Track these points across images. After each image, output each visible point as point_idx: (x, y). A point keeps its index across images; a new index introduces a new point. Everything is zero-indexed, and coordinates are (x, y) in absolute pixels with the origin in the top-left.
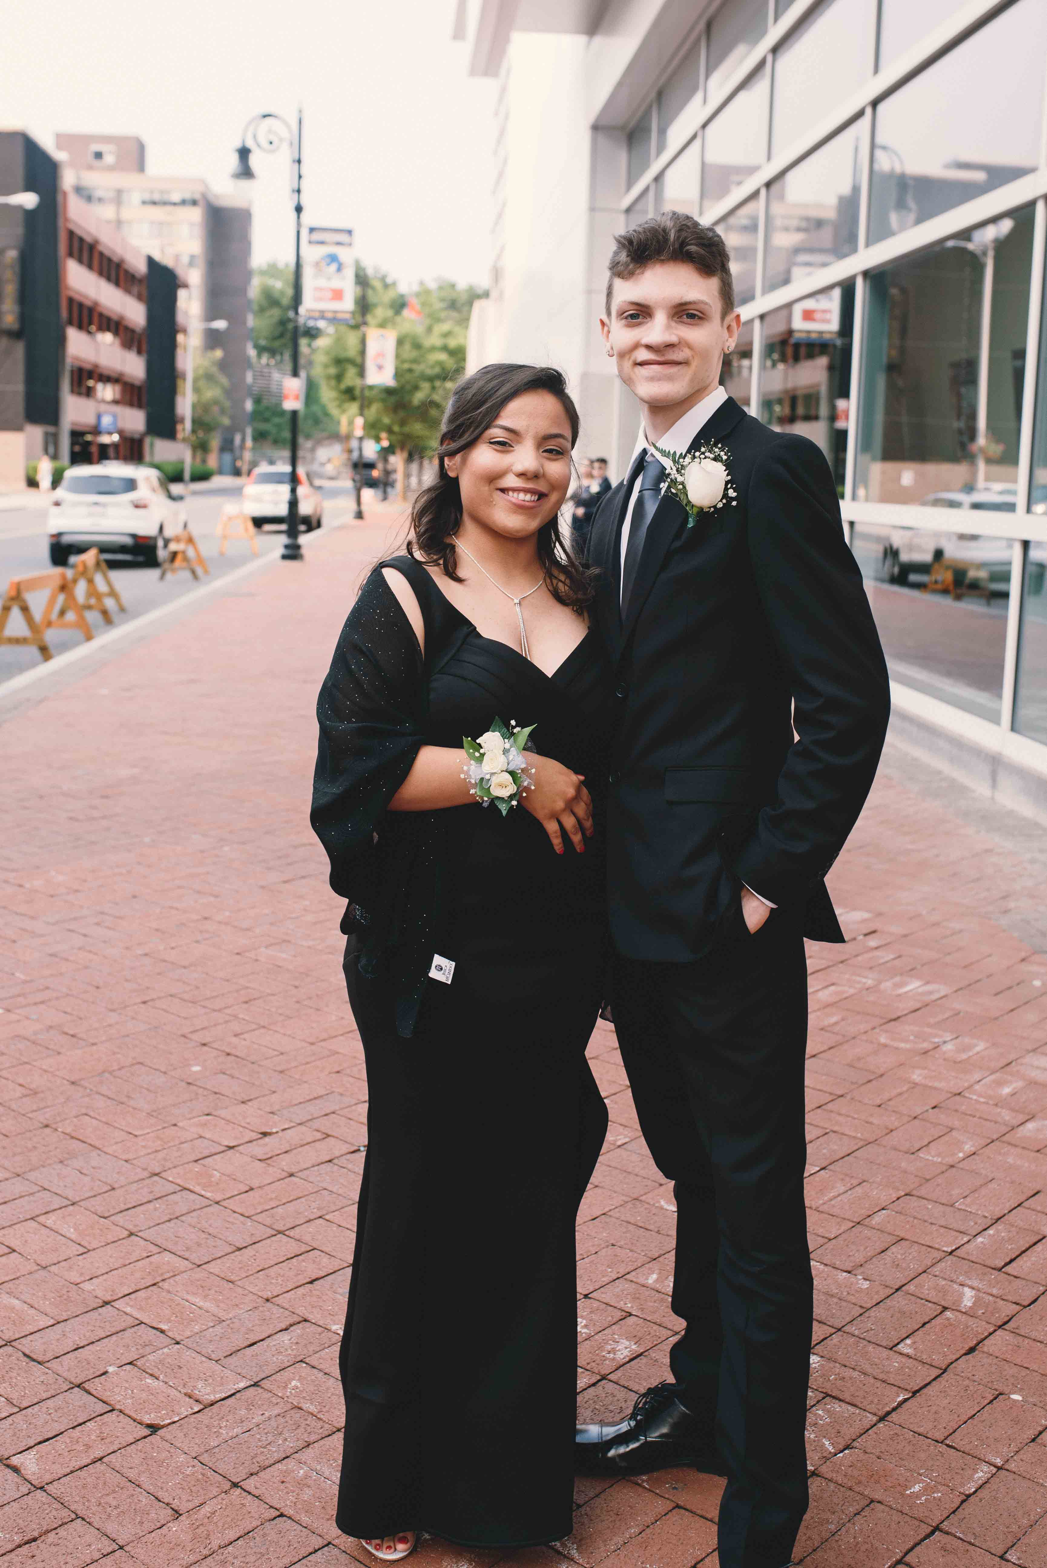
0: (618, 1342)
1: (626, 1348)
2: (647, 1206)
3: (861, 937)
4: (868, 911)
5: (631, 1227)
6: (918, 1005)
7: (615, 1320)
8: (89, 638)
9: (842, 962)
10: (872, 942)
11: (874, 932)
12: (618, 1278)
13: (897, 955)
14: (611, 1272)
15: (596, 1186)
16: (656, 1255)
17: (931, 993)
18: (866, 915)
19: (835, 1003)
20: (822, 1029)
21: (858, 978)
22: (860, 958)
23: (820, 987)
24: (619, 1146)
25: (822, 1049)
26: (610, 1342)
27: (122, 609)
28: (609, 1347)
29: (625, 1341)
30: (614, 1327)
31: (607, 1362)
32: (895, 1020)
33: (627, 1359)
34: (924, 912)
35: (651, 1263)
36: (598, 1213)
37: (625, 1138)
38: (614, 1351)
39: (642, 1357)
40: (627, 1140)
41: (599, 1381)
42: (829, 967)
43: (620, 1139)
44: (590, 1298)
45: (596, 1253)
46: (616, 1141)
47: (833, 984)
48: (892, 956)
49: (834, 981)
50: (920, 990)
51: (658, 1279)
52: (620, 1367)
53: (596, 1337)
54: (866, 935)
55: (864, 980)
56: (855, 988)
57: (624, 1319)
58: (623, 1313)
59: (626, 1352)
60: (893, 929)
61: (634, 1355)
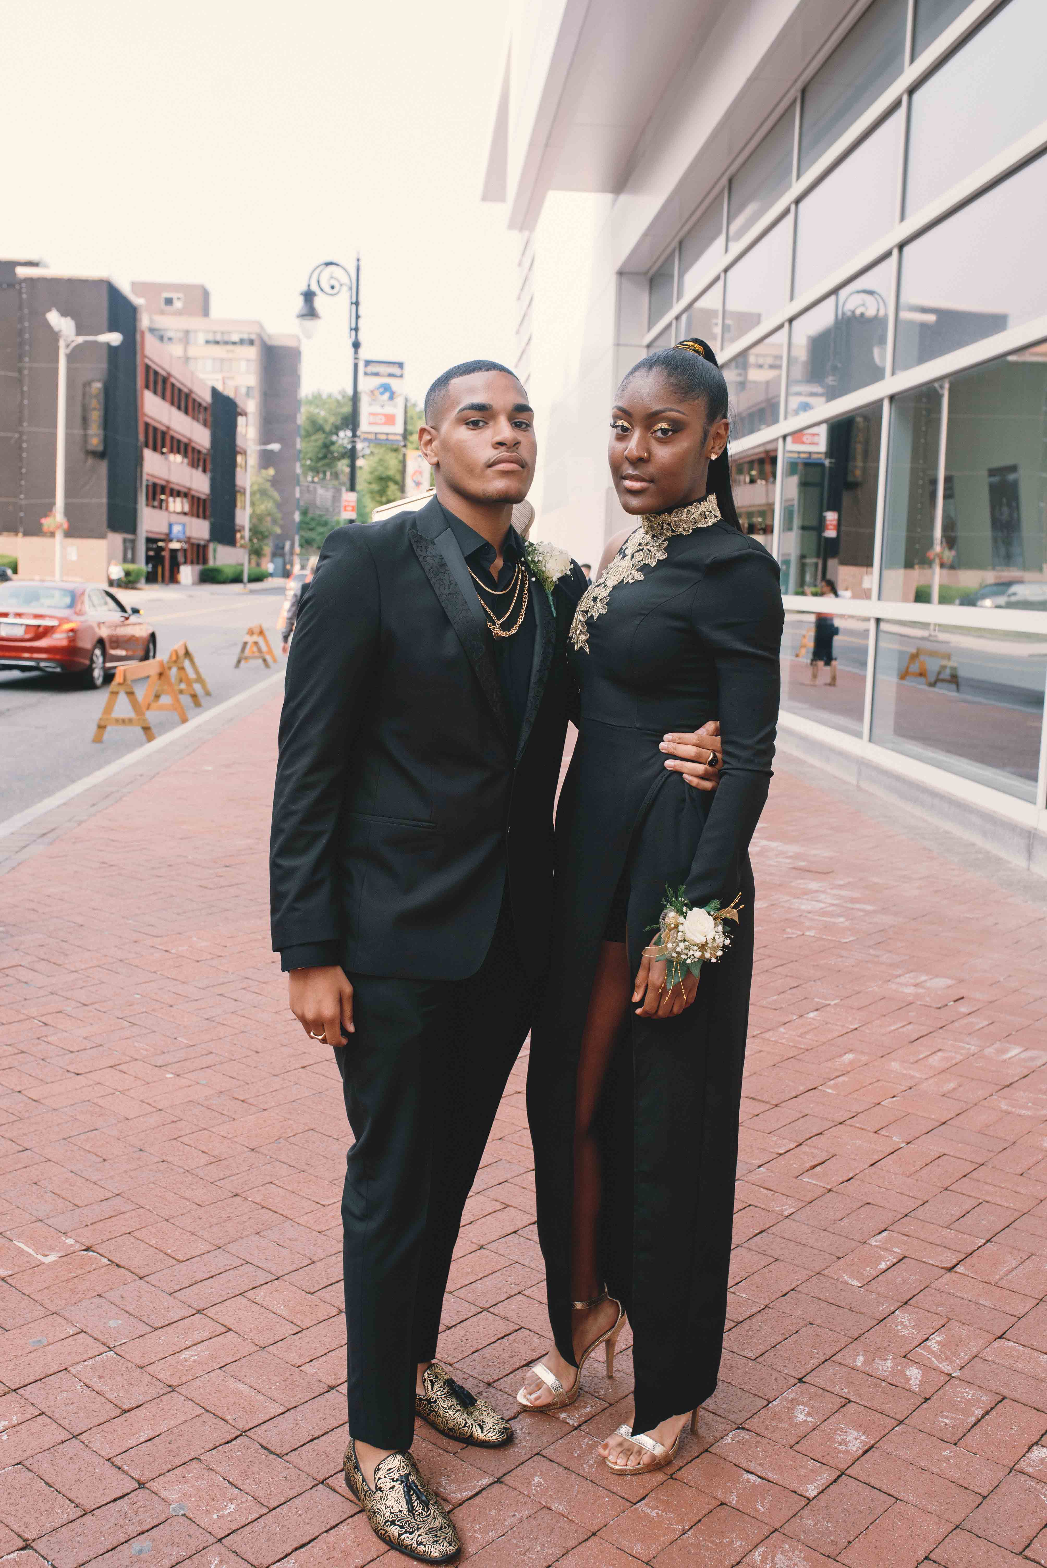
0: (846, 1432)
1: (856, 1439)
2: (831, 1281)
3: (952, 1004)
4: (953, 978)
5: (824, 1304)
6: (1026, 1072)
7: (836, 1408)
8: (184, 720)
9: (942, 1028)
10: (963, 1009)
11: (962, 998)
12: (826, 1360)
13: (990, 1022)
14: (817, 1353)
15: (777, 1260)
16: (856, 1335)
17: (1033, 1059)
18: (950, 982)
19: (948, 1069)
20: (943, 1096)
21: (961, 1044)
22: (956, 1024)
23: (929, 1053)
24: (787, 1217)
25: (950, 1116)
26: (838, 1432)
27: (208, 694)
28: (839, 1438)
29: (852, 1431)
30: (837, 1415)
31: (841, 1455)
32: (1008, 1086)
33: (860, 1452)
34: (1002, 979)
35: (853, 1344)
36: (788, 1289)
37: (791, 1208)
38: (844, 1442)
39: (873, 1449)
40: (793, 1210)
41: (839, 1476)
42: (931, 1033)
43: (786, 1209)
44: (804, 1382)
45: (797, 1332)
46: (782, 1211)
47: (940, 1050)
48: (986, 1023)
49: (940, 1047)
50: (1023, 1056)
51: (865, 1361)
52: (856, 1461)
53: (823, 1426)
54: (955, 1001)
55: (968, 1046)
56: (962, 1054)
57: (844, 1406)
58: (842, 1400)
59: (857, 1444)
60: (978, 996)
61: (866, 1447)
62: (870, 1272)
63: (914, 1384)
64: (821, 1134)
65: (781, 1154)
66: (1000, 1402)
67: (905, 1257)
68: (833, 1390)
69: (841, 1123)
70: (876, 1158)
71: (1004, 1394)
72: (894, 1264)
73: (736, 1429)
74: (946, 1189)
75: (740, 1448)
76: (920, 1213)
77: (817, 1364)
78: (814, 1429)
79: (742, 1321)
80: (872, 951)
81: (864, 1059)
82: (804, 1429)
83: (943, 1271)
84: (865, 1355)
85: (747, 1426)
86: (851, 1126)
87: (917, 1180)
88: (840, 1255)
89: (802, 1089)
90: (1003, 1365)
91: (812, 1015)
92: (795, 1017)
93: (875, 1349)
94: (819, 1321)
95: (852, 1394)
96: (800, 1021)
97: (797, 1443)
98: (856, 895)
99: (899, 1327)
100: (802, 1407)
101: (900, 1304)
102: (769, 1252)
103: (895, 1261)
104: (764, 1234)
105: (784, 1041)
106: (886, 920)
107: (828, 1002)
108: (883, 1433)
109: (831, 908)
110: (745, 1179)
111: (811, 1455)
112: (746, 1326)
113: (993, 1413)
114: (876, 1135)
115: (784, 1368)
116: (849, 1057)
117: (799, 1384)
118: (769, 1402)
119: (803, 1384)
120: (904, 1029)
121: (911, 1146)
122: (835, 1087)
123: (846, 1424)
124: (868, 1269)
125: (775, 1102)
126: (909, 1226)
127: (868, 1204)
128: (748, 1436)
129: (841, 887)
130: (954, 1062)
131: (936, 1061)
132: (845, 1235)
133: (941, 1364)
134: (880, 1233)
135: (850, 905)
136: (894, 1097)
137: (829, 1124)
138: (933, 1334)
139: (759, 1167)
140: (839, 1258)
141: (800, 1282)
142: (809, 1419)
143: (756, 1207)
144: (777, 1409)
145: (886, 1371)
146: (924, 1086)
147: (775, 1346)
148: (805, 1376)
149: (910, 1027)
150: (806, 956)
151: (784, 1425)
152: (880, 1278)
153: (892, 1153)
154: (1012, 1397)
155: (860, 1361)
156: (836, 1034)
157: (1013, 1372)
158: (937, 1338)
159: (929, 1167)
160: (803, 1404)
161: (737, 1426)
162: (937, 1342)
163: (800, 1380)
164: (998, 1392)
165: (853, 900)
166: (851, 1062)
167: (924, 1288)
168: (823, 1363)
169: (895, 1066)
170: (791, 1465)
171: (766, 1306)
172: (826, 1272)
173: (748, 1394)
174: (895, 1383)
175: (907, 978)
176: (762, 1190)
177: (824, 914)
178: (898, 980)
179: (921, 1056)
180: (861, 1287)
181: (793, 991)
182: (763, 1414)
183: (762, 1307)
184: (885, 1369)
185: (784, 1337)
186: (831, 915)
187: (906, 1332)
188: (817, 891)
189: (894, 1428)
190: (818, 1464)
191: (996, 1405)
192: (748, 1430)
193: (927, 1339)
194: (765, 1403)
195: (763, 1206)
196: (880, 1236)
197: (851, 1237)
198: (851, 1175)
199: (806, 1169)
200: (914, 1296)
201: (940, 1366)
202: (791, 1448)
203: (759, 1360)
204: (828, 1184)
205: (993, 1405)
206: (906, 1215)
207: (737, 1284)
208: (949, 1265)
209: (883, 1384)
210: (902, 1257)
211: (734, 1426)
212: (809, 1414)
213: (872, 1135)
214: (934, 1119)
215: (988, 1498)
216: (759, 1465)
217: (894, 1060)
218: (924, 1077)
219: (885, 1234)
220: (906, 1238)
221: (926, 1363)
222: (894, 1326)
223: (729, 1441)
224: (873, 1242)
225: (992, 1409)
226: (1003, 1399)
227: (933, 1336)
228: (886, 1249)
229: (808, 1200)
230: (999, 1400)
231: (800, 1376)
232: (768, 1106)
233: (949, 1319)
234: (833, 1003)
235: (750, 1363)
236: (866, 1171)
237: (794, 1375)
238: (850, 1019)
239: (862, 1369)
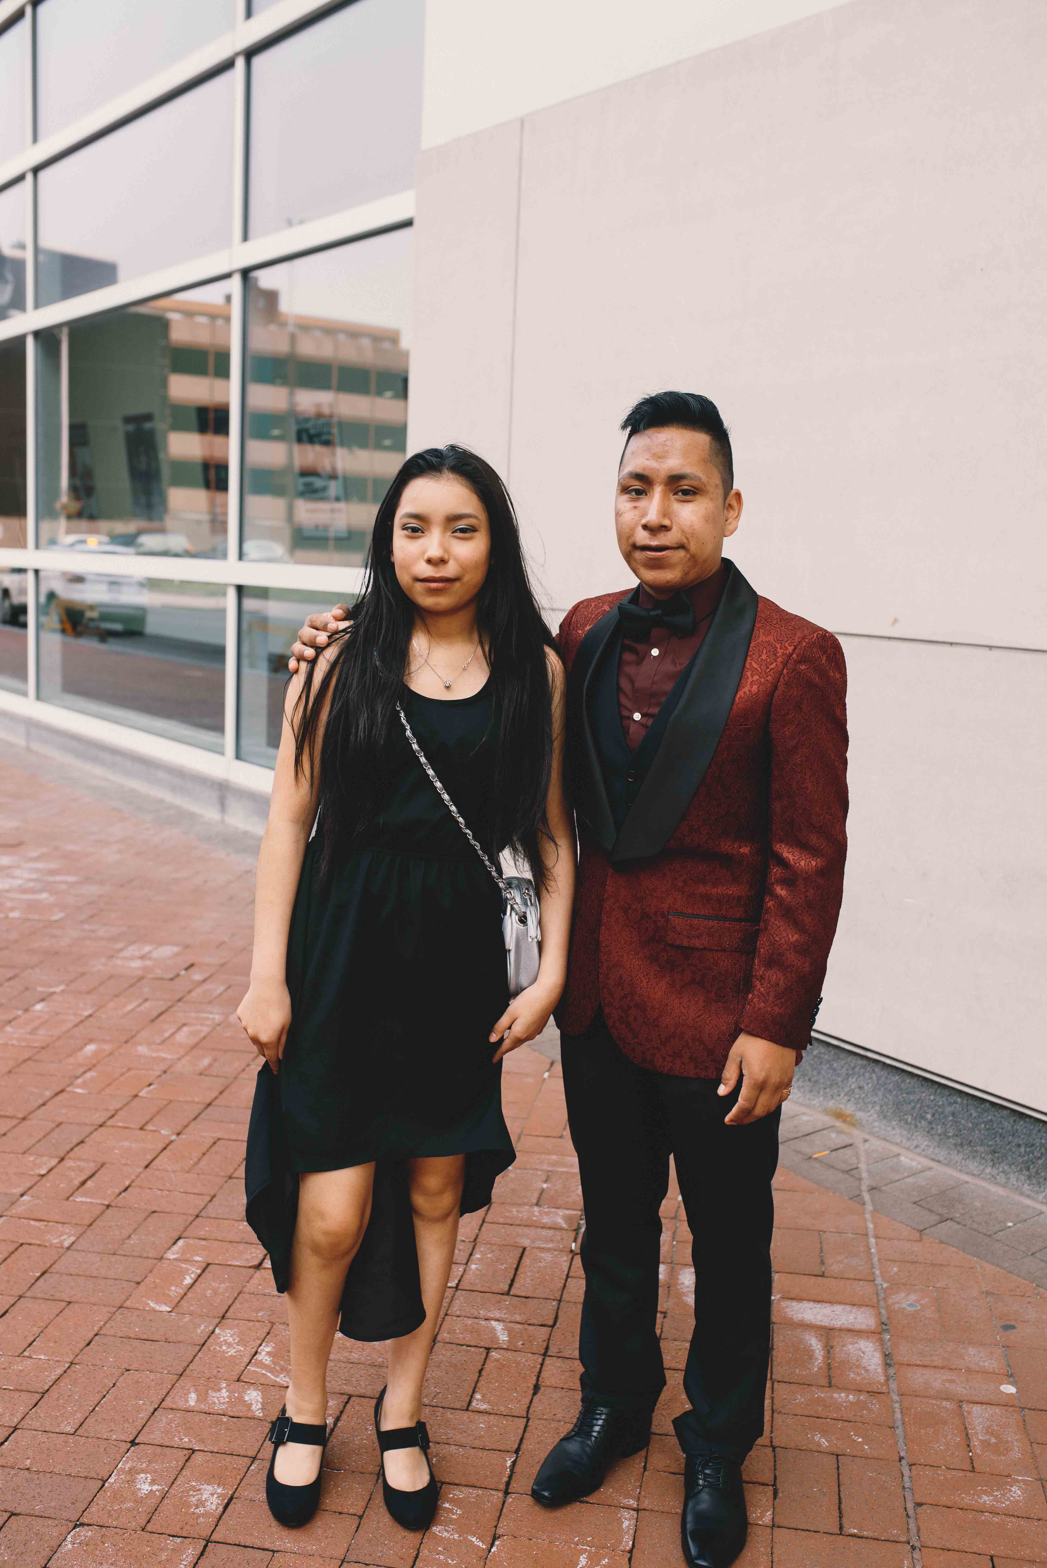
0: (199, 1490)
1: (212, 1495)
2: (136, 1313)
3: (183, 972)
4: (177, 945)
5: (136, 1343)
7: (181, 1464)
9: (180, 1000)
10: (197, 977)
11: (192, 965)
12: (156, 1410)
14: (144, 1404)
15: (70, 1303)
16: (181, 1370)
18: (175, 949)
19: (197, 1044)
20: (201, 1074)
21: (205, 1015)
22: (194, 994)
23: (173, 1030)
24: (68, 1248)
25: (214, 1096)
26: (191, 1493)
28: (193, 1500)
29: (205, 1486)
30: (184, 1472)
31: (201, 1520)
33: (221, 1509)
34: (227, 939)
35: (180, 1381)
36: (91, 1335)
37: (69, 1236)
38: (201, 1503)
39: (234, 1500)
40: (73, 1239)
41: (206, 1546)
42: (170, 1007)
43: (65, 1240)
44: (138, 1444)
45: (114, 1384)
46: (62, 1242)
47: (184, 1025)
49: (184, 1021)
51: (198, 1397)
52: (218, 1521)
53: (172, 1491)
54: (187, 969)
55: (211, 1016)
56: (207, 1025)
57: (189, 1458)
58: (186, 1452)
59: (215, 1500)
60: (207, 960)
61: (226, 1501)
62: (175, 1291)
63: (257, 1409)
64: (82, 1142)
65: (43, 1176)
66: (347, 1403)
67: (208, 1264)
68: (172, 1444)
69: (101, 1126)
70: (149, 1157)
71: (350, 1392)
72: (199, 1276)
73: (74, 1528)
74: (230, 1177)
75: (85, 1551)
76: (211, 1211)
77: (147, 1417)
78: (163, 1498)
79: (48, 1390)
80: (86, 927)
81: (107, 1047)
82: (152, 1502)
83: (252, 1270)
84: (196, 1391)
85: (86, 1521)
86: (113, 1127)
87: (198, 1174)
88: (139, 1279)
89: (48, 1094)
90: (340, 1361)
91: (39, 1007)
92: (20, 1012)
93: (206, 1381)
94: (135, 1365)
95: (194, 1441)
96: (27, 1016)
97: (149, 1522)
98: (53, 866)
99: (224, 1348)
100: (142, 1475)
101: (217, 1320)
102: (58, 1296)
103: (199, 1271)
104: (47, 1275)
105: (14, 1042)
106: (92, 890)
107: (52, 990)
108: (239, 1478)
109: (31, 884)
110: (9, 1213)
111: (168, 1532)
112: (54, 1394)
113: (344, 1417)
114: (142, 1132)
115: (111, 1434)
116: (91, 1048)
117: (133, 1448)
118: (105, 1481)
119: (137, 1447)
120: (142, 1008)
121: (182, 1136)
122: (84, 1085)
123: (197, 1480)
124: (173, 1288)
125: (21, 1116)
126: (204, 1228)
127: (154, 1212)
128: (90, 1533)
129: (35, 859)
130: (202, 1035)
131: (182, 1036)
132: (138, 1254)
133: (277, 1377)
134: (175, 1243)
135: (51, 879)
136: (150, 1085)
137: (89, 1129)
138: (260, 1345)
139: (22, 1195)
140: (138, 1283)
141: (102, 1323)
142: (155, 1488)
143: (30, 1244)
144: (116, 1486)
145: (223, 1403)
146: (179, 1067)
147: (94, 1409)
148: (137, 1436)
149: (147, 1004)
150: (16, 942)
151: (129, 1505)
152: (189, 1295)
153: (165, 1148)
154: (357, 1393)
155: (192, 1400)
156: (69, 1025)
157: (351, 1365)
158: (266, 1349)
159: (207, 1156)
160: (143, 1471)
161: (73, 1524)
162: (268, 1353)
163: (133, 1443)
164: (342, 1392)
165: (52, 872)
166: (95, 1054)
167: (238, 1295)
168: (153, 1413)
169: (142, 1050)
170: (149, 1552)
171: (72, 1363)
172: (128, 1304)
173: (77, 1479)
174: (237, 1414)
175: (132, 951)
176: (32, 1222)
177: (25, 891)
178: (122, 954)
179: (167, 1035)
180: (170, 1312)
181: (12, 983)
182: (100, 1500)
183: (67, 1365)
184: (222, 1401)
185: (101, 1395)
186: (33, 891)
187: (232, 1352)
188: (10, 867)
189: (249, 1468)
190: (179, 1540)
191: (344, 1407)
192: (89, 1525)
193: (256, 1353)
194: (100, 1483)
195: (38, 1242)
196: (175, 1248)
197: (145, 1255)
198: (127, 1183)
199: (76, 1187)
200: (229, 1307)
201: (278, 1380)
202: (143, 1530)
203: (79, 1432)
204: (104, 1199)
205: (341, 1407)
206: (197, 1216)
207: (30, 1345)
208: (256, 1262)
209: (225, 1419)
210: (204, 1265)
211: (71, 1525)
212: (153, 1482)
213: (138, 1132)
214: (198, 1103)
215: (365, 1516)
216: (112, 1564)
217: (141, 1044)
218: (176, 1056)
219: (181, 1243)
220: (203, 1243)
221: (262, 1381)
222: (218, 1348)
223: (70, 1546)
224: (171, 1255)
225: (342, 1412)
226: (349, 1399)
227: (261, 1348)
228: (186, 1261)
229: (87, 1222)
230: (346, 1400)
231: (131, 1438)
232: (15, 1122)
233: (273, 1323)
234: (59, 989)
235: (71, 1439)
236: (142, 1176)
237: (124, 1438)
238: (81, 1005)
239: (198, 1409)
